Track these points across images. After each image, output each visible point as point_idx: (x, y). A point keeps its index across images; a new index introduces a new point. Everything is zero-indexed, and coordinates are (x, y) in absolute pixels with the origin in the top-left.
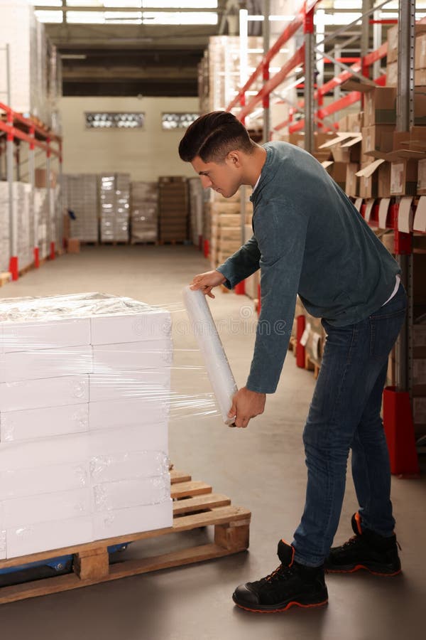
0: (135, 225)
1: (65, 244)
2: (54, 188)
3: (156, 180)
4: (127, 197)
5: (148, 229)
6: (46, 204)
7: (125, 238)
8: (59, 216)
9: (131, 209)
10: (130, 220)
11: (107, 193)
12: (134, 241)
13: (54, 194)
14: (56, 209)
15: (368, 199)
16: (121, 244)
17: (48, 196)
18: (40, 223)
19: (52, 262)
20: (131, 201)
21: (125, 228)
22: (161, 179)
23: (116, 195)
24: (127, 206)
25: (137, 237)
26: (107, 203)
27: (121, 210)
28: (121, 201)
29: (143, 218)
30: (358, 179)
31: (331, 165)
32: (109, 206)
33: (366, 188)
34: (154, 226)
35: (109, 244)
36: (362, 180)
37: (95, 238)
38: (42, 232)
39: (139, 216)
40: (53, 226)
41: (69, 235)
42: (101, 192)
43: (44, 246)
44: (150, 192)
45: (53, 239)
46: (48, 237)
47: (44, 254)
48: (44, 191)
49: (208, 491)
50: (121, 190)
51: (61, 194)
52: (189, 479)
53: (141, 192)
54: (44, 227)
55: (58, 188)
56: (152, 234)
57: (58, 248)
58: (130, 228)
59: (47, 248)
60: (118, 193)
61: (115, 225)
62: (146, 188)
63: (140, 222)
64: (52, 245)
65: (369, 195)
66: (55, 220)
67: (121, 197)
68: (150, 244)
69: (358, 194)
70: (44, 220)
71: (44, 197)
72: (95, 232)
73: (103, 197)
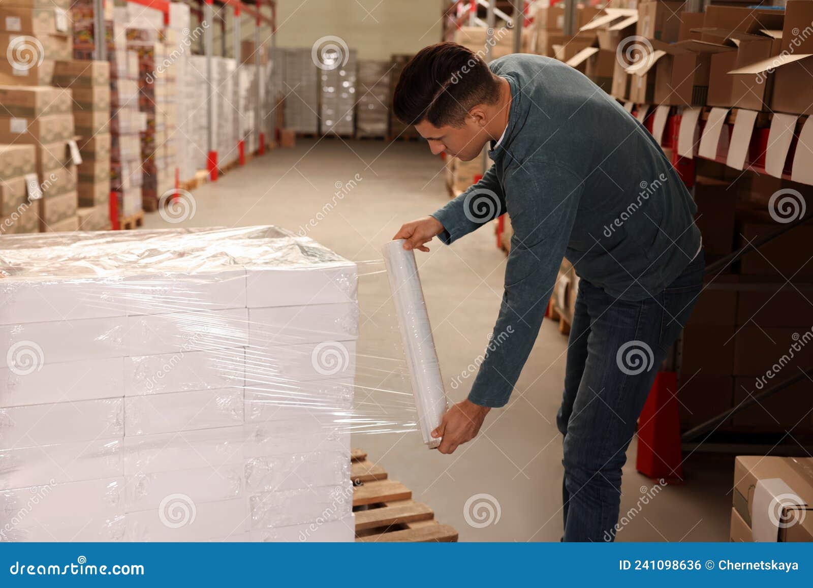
0: (362, 115)
1: (278, 136)
2: (265, 65)
3: (387, 58)
4: (353, 79)
5: (377, 121)
6: (254, 86)
7: (349, 130)
8: (271, 100)
9: (358, 94)
10: (356, 109)
11: (330, 73)
12: (360, 134)
13: (264, 72)
14: (267, 92)
15: (640, 105)
16: (345, 137)
17: (257, 75)
18: (246, 109)
19: (260, 158)
20: (357, 84)
21: (349, 118)
22: (394, 58)
23: (340, 76)
24: (352, 90)
25: (363, 130)
26: (329, 86)
27: (345, 95)
28: (346, 84)
29: (371, 107)
30: (629, 78)
31: (596, 54)
32: (331, 90)
33: (639, 89)
34: (385, 117)
35: (330, 137)
36: (633, 78)
37: (313, 129)
38: (249, 120)
39: (367, 104)
40: (262, 113)
41: (284, 124)
42: (323, 72)
43: (252, 138)
44: (381, 73)
45: (263, 129)
46: (256, 126)
47: (251, 148)
48: (253, 69)
49: (406, 497)
50: (345, 70)
51: (274, 73)
52: (384, 477)
53: (370, 73)
54: (251, 114)
55: (270, 65)
56: (381, 127)
57: (269, 141)
58: (356, 118)
59: (255, 139)
60: (343, 73)
61: (338, 114)
62: (376, 68)
63: (367, 111)
64: (261, 138)
65: (642, 100)
66: (266, 106)
67: (345, 79)
68: (378, 139)
69: (627, 96)
70: (252, 106)
71: (252, 77)
72: (314, 122)
73: (324, 78)
